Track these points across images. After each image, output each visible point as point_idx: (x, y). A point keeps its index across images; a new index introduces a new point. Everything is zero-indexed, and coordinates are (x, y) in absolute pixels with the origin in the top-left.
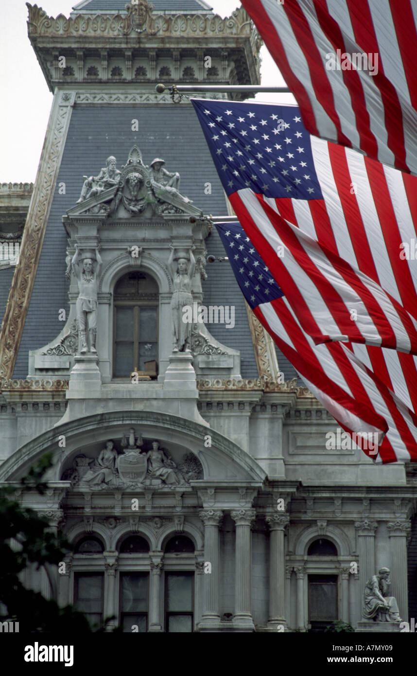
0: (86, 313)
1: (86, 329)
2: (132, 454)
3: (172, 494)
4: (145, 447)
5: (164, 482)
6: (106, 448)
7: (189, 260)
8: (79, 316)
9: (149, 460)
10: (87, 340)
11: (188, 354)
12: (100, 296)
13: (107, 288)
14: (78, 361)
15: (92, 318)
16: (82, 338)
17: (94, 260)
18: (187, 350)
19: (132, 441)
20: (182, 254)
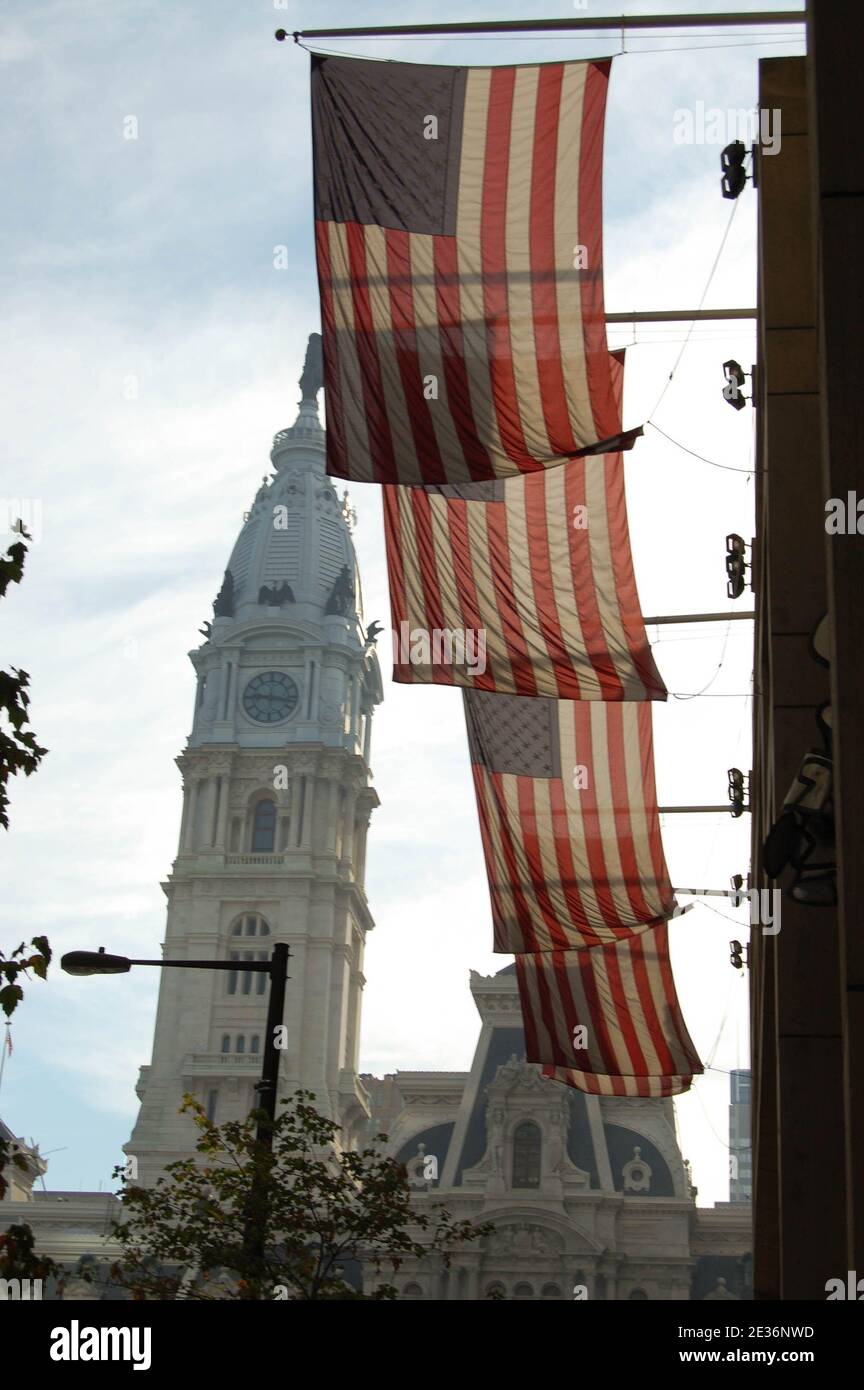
0: (497, 1147)
1: (497, 1157)
2: (523, 1234)
3: (545, 1260)
4: (531, 1229)
5: (542, 1252)
6: (506, 1229)
7: (559, 1116)
8: (493, 1150)
9: (533, 1238)
10: (498, 1164)
11: (557, 1174)
12: (505, 1137)
13: (510, 1133)
14: (492, 1176)
15: (501, 1150)
16: (495, 1162)
17: (503, 1116)
18: (558, 1171)
19: (523, 1226)
20: (555, 1113)
